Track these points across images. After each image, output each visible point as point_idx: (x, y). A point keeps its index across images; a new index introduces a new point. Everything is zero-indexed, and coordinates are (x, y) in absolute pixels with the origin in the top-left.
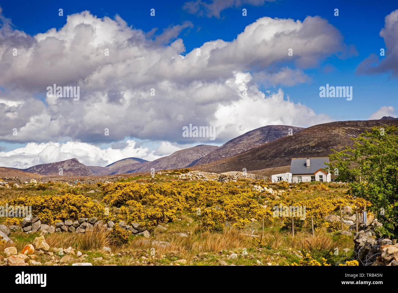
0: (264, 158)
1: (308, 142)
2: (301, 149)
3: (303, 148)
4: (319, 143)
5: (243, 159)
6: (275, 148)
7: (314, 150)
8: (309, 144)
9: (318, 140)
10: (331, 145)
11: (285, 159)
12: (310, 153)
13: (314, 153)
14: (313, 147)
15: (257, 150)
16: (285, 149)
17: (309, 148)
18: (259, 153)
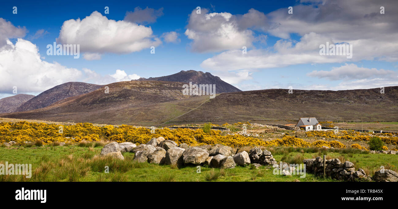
0: (86, 104)
1: (113, 94)
2: (109, 98)
3: (110, 98)
4: (120, 95)
5: (72, 105)
6: (92, 98)
7: (117, 99)
8: (114, 95)
9: (119, 93)
10: (128, 96)
11: (100, 105)
12: (115, 101)
13: (118, 101)
14: (117, 97)
15: (79, 99)
16: (99, 99)
17: (114, 98)
18: (82, 101)
